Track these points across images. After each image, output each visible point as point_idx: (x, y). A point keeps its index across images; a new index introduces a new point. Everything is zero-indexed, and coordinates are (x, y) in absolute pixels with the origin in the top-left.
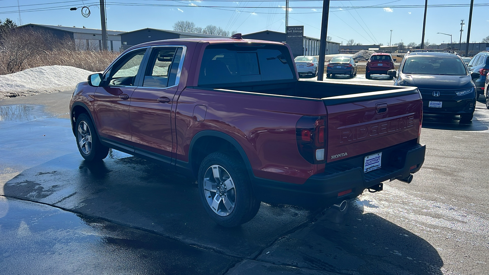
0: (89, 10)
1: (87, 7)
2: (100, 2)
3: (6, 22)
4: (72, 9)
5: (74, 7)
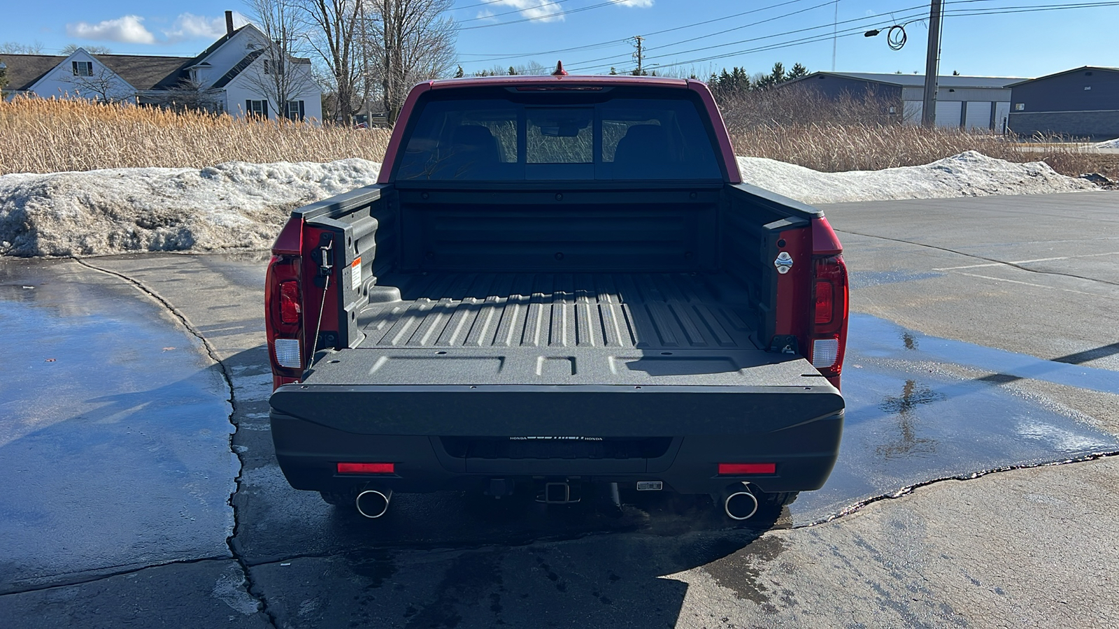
0: (905, 34)
1: (900, 27)
2: (931, 12)
3: (792, 72)
4: (868, 34)
5: (873, 29)
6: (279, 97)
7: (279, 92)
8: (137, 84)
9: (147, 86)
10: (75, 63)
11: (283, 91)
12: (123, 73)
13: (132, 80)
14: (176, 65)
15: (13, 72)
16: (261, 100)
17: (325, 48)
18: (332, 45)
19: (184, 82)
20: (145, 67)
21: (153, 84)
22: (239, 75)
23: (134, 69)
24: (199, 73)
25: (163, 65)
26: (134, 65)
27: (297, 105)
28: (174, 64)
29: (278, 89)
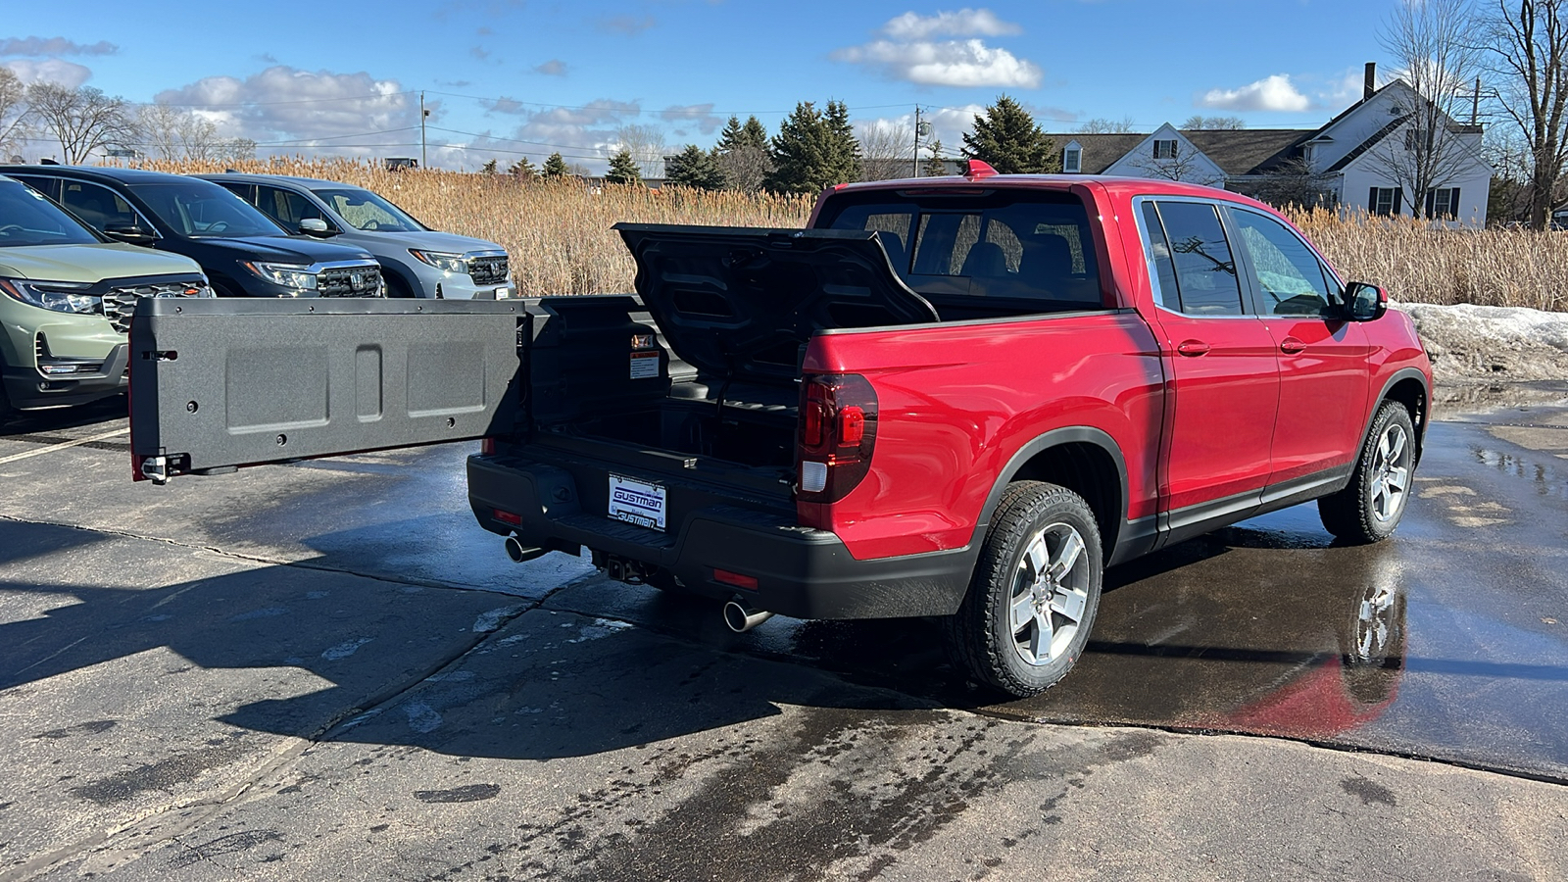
6: (1418, 182)
7: (1418, 176)
8: (1228, 167)
9: (1242, 170)
10: (1156, 143)
11: (1426, 175)
12: (1215, 153)
13: (1225, 162)
14: (1288, 140)
15: (1090, 155)
16: (1393, 187)
17: (1524, 108)
18: (1534, 101)
19: (1286, 165)
20: (1246, 144)
21: (1250, 167)
22: (1365, 153)
23: (1232, 147)
24: (1315, 150)
25: (1271, 140)
26: (1231, 142)
27: (1448, 195)
28: (1285, 139)
29: (1418, 172)
